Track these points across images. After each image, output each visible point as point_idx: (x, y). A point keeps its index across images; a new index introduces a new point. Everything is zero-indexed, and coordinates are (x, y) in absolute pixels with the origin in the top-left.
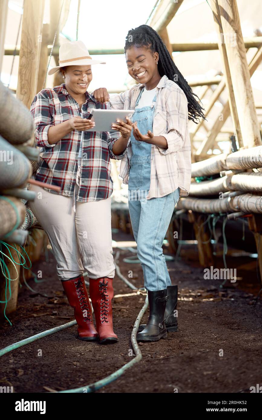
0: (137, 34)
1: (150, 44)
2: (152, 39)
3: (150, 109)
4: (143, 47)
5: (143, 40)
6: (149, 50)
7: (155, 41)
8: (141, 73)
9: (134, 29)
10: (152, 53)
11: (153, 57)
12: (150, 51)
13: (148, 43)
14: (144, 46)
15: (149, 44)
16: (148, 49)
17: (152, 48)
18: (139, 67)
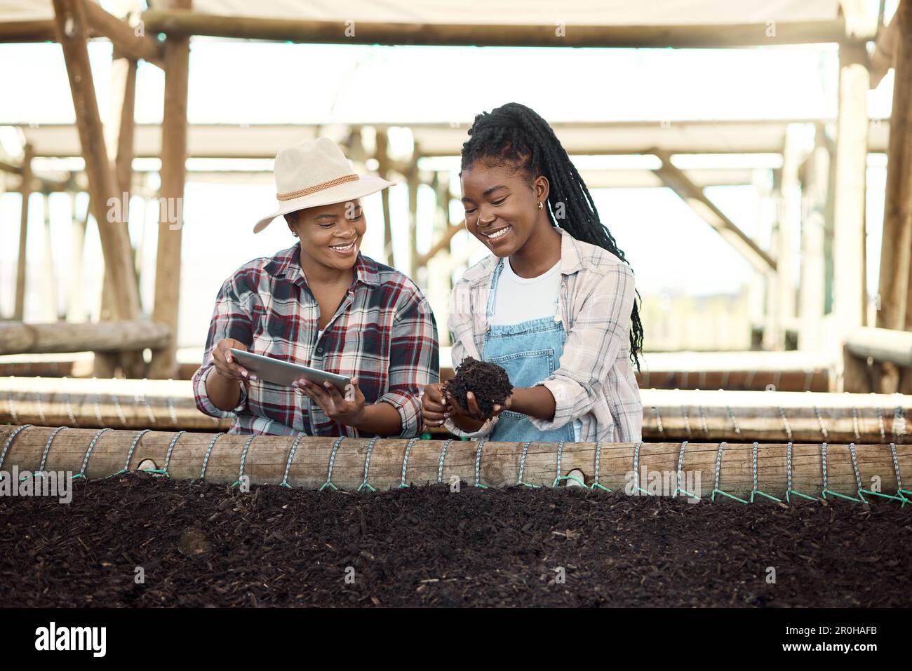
0: (493, 127)
1: (523, 155)
2: (531, 141)
3: (552, 325)
4: (504, 164)
5: (506, 145)
6: (522, 172)
7: (540, 148)
8: (498, 232)
9: (489, 112)
10: (528, 180)
11: (532, 189)
12: (523, 176)
13: (519, 153)
14: (508, 162)
15: (521, 156)
16: (517, 168)
17: (528, 166)
18: (491, 217)
